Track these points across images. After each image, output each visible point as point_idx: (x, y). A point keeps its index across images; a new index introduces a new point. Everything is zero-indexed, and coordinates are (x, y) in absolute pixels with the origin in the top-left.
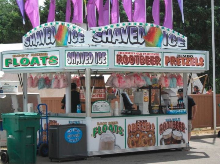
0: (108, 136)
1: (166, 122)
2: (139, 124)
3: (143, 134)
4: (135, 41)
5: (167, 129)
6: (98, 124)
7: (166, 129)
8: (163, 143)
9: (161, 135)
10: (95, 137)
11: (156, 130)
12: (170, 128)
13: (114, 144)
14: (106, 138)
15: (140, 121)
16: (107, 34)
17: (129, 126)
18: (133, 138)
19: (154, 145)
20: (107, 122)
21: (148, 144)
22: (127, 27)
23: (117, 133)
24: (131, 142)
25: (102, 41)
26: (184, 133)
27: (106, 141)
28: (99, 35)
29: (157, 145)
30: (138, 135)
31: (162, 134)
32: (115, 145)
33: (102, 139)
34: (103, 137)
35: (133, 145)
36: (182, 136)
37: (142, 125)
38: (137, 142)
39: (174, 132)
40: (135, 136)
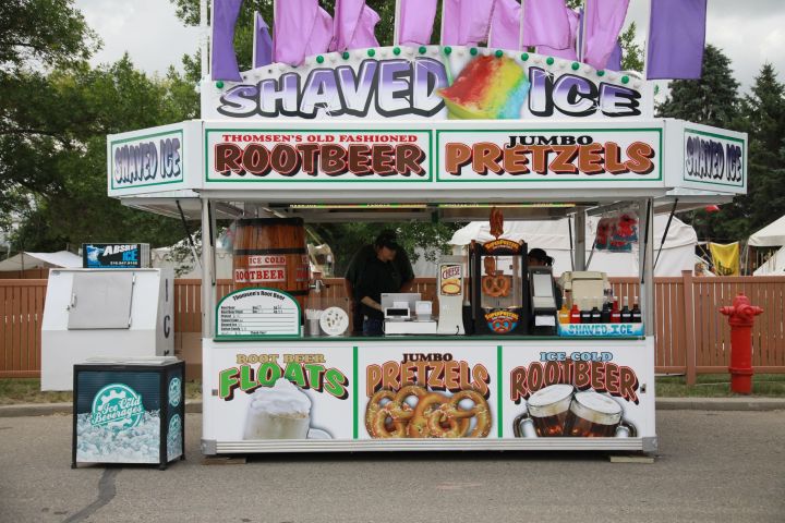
0: (284, 399)
1: (543, 364)
2: (414, 364)
3: (434, 397)
4: (403, 104)
5: (549, 384)
6: (241, 358)
7: (544, 386)
8: (529, 428)
9: (518, 402)
10: (230, 398)
11: (493, 387)
12: (561, 382)
13: (307, 422)
14: (276, 403)
15: (422, 355)
16: (281, 90)
17: (372, 369)
18: (389, 408)
19: (485, 435)
20: (277, 356)
21: (456, 429)
22: (366, 64)
23: (321, 390)
24: (379, 421)
25: (258, 111)
26: (632, 402)
27: (273, 410)
28: (245, 93)
29: (500, 435)
30: (412, 400)
31: (522, 399)
32: (311, 426)
33: (255, 404)
34: (261, 399)
35: (389, 428)
36: (622, 412)
37: (428, 369)
38: (407, 421)
39: (579, 396)
40: (397, 401)
